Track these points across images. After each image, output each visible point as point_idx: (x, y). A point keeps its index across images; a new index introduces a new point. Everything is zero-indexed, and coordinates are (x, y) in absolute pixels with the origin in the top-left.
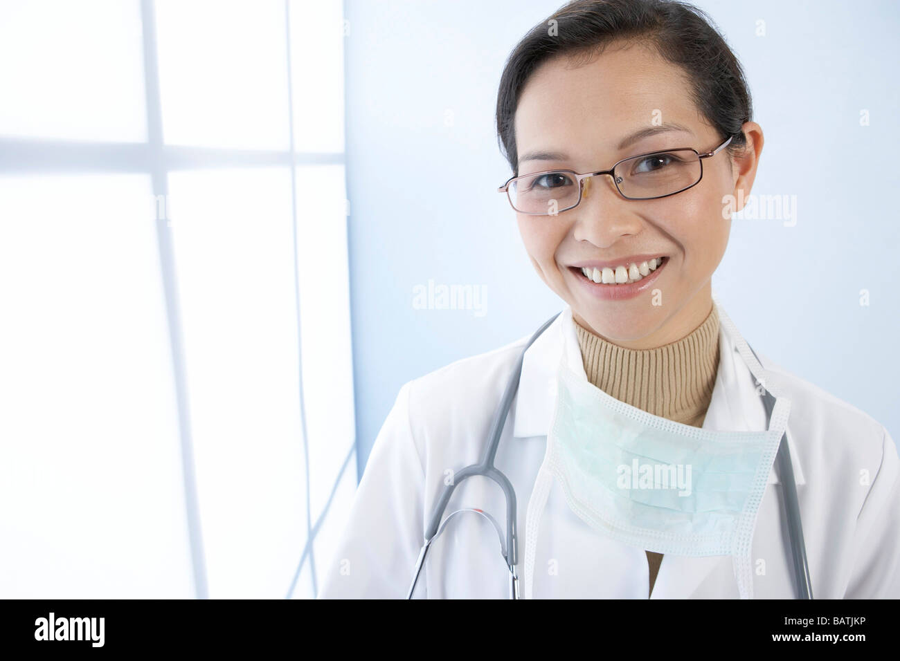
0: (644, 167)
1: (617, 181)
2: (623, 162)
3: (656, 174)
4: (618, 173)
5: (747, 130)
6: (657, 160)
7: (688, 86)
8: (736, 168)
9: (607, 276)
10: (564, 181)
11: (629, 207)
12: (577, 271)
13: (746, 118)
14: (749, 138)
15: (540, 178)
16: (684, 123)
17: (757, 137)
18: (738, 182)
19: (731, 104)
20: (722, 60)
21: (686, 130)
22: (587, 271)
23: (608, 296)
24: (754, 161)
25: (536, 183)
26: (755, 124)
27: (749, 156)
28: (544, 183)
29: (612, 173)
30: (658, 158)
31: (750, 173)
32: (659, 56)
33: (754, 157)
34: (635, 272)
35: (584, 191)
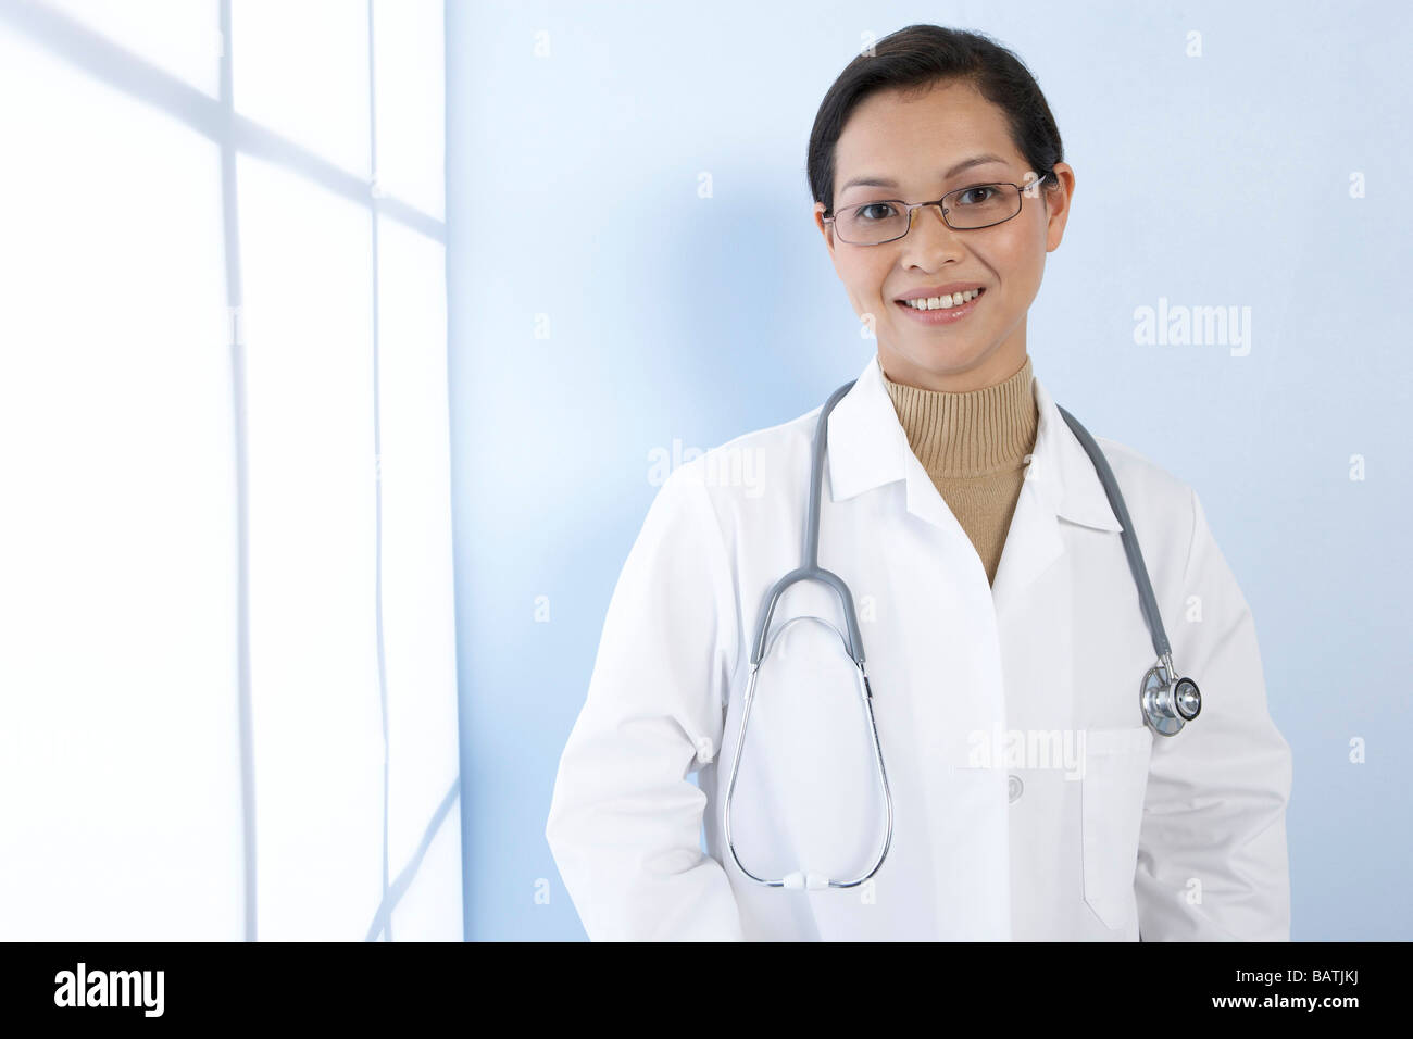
0: (966, 199)
1: (945, 212)
2: (949, 195)
3: (979, 206)
4: (945, 205)
5: (1058, 170)
6: (979, 193)
7: (1006, 122)
8: (1050, 209)
9: (933, 303)
10: (887, 210)
11: (955, 237)
12: (901, 303)
13: (1059, 160)
14: (1061, 179)
15: (866, 208)
16: (1001, 155)
17: (1068, 177)
18: (1051, 222)
19: (1042, 143)
20: (1035, 102)
21: (1004, 162)
22: (913, 303)
23: (933, 322)
24: (1065, 203)
25: (860, 212)
26: (1068, 166)
27: (1061, 196)
28: (868, 213)
29: (939, 203)
30: (978, 190)
31: (1061, 214)
32: (980, 96)
33: (1066, 199)
34: (959, 298)
35: (912, 222)
